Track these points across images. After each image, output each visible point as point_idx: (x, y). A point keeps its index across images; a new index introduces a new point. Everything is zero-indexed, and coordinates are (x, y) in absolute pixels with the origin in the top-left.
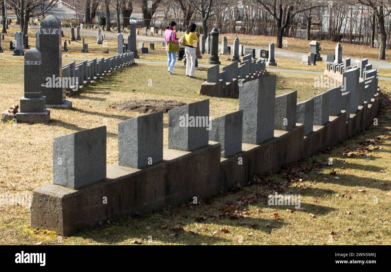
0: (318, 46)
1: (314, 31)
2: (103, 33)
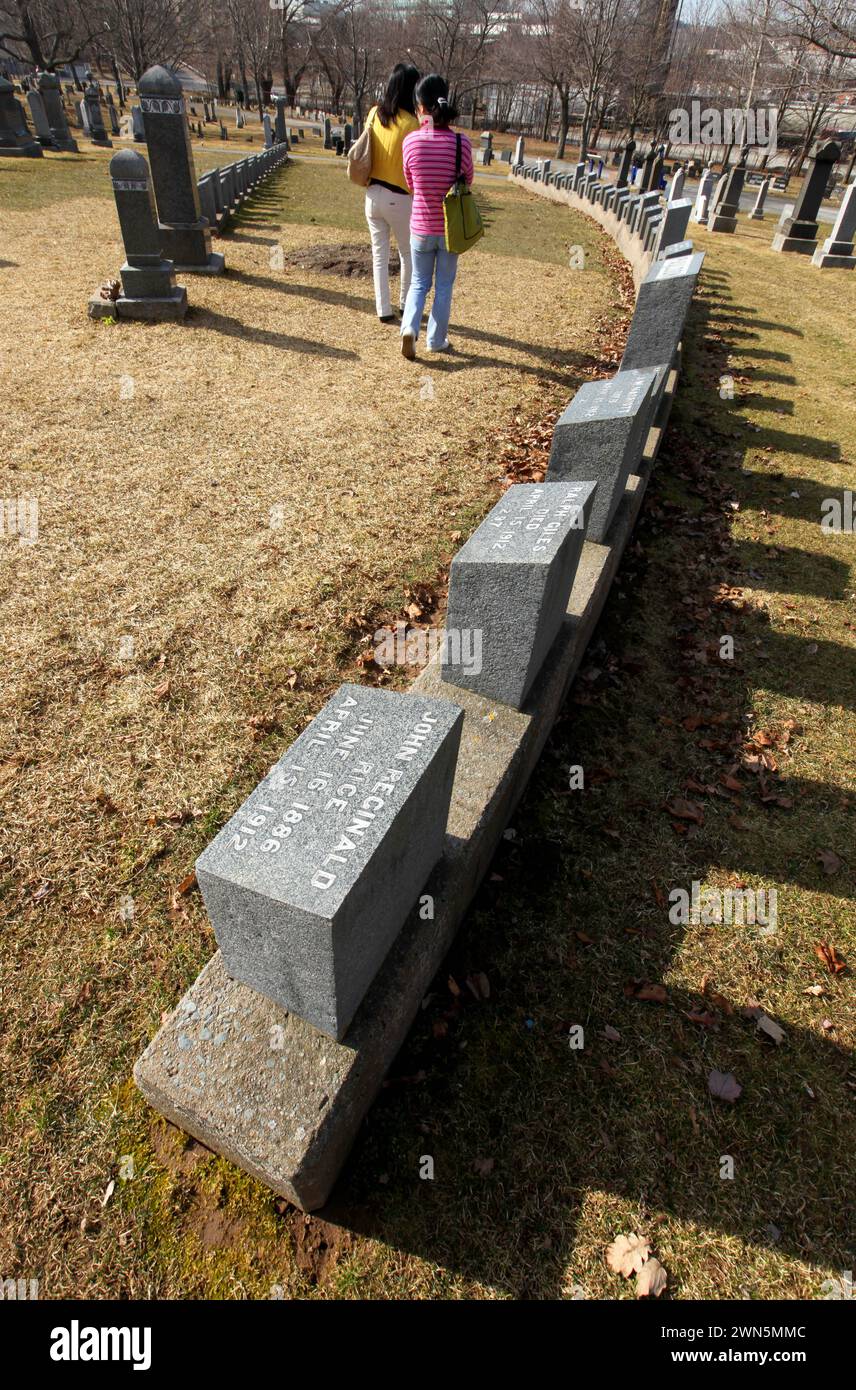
0: (490, 138)
1: (480, 118)
2: (243, 113)
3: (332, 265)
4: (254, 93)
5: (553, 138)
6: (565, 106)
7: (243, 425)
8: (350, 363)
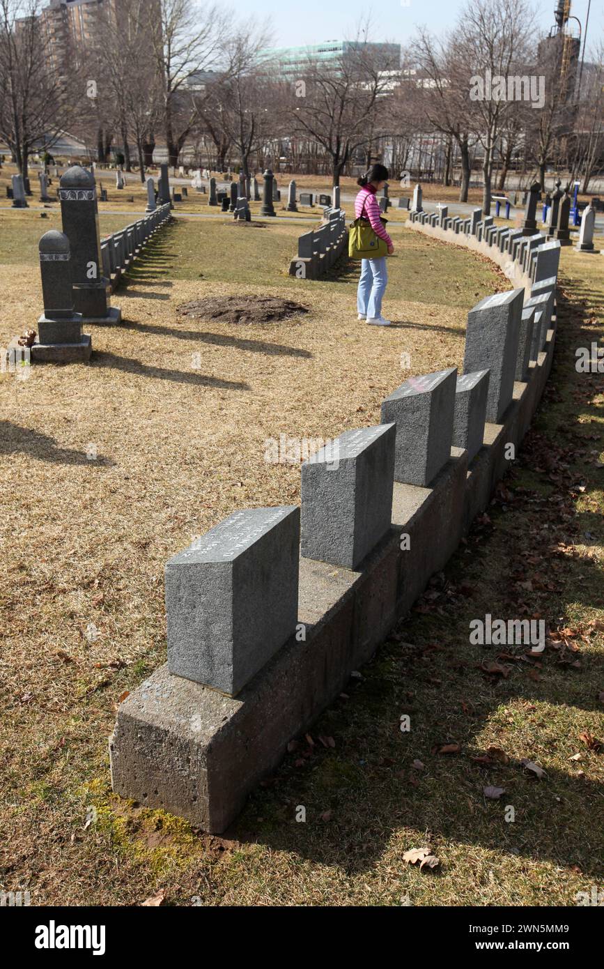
2: (123, 175)
3: (221, 314)
4: (135, 155)
5: (456, 182)
6: (465, 152)
7: (147, 439)
8: (238, 392)
